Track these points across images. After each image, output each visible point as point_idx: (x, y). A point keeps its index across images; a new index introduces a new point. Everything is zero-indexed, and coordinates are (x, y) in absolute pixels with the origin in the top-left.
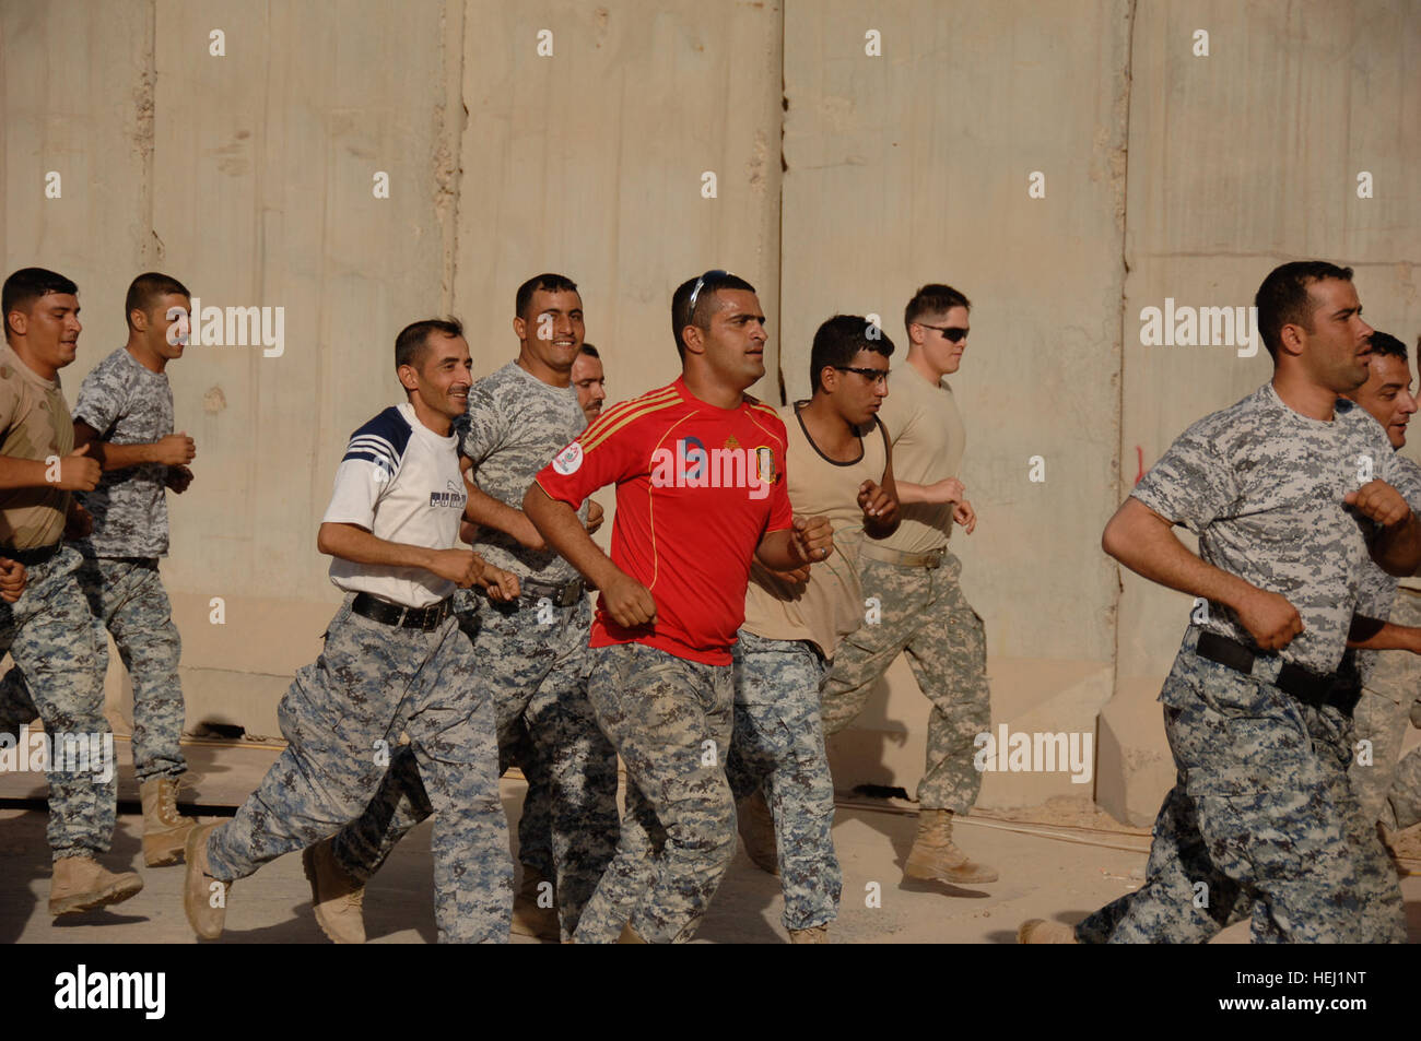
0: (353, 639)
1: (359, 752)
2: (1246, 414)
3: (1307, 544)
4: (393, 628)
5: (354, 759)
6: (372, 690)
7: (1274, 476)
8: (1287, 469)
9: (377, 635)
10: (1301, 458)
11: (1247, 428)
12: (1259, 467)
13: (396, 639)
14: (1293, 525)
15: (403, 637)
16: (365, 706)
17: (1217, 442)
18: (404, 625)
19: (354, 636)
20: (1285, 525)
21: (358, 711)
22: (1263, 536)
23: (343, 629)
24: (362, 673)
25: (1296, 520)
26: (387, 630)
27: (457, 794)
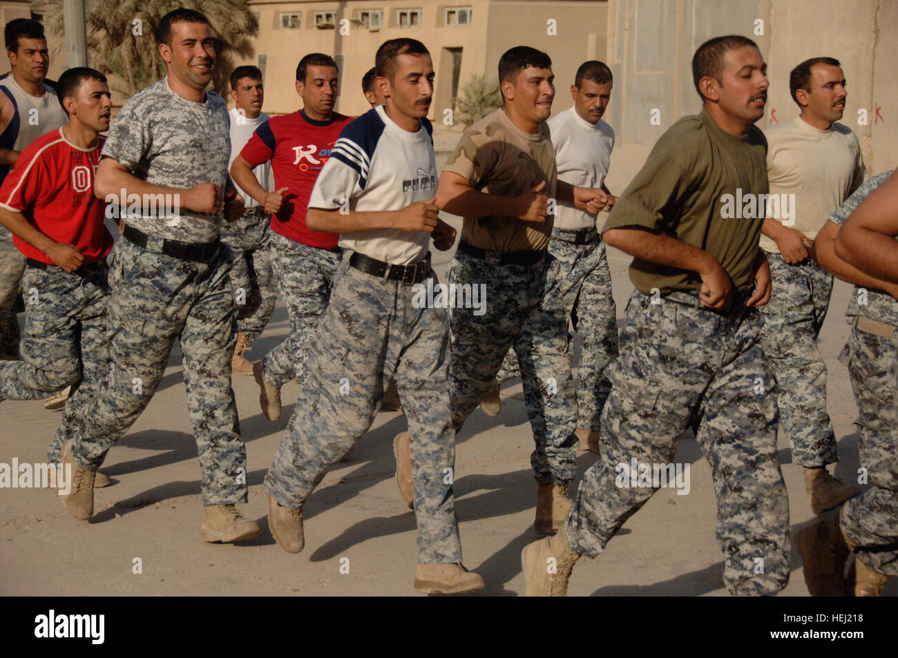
0: (351, 288)
1: (364, 379)
2: (148, 96)
3: (189, 174)
4: (381, 279)
5: (361, 384)
6: (367, 328)
7: (169, 131)
8: (176, 128)
9: (368, 284)
10: (184, 122)
11: (151, 102)
12: (160, 125)
13: (384, 288)
14: (180, 162)
15: (390, 287)
16: (364, 341)
17: (136, 111)
18: (389, 277)
19: (350, 286)
20: (175, 163)
21: (358, 345)
22: (164, 169)
23: (342, 279)
24: (359, 316)
25: (181, 160)
26: (376, 281)
27: (426, 420)
